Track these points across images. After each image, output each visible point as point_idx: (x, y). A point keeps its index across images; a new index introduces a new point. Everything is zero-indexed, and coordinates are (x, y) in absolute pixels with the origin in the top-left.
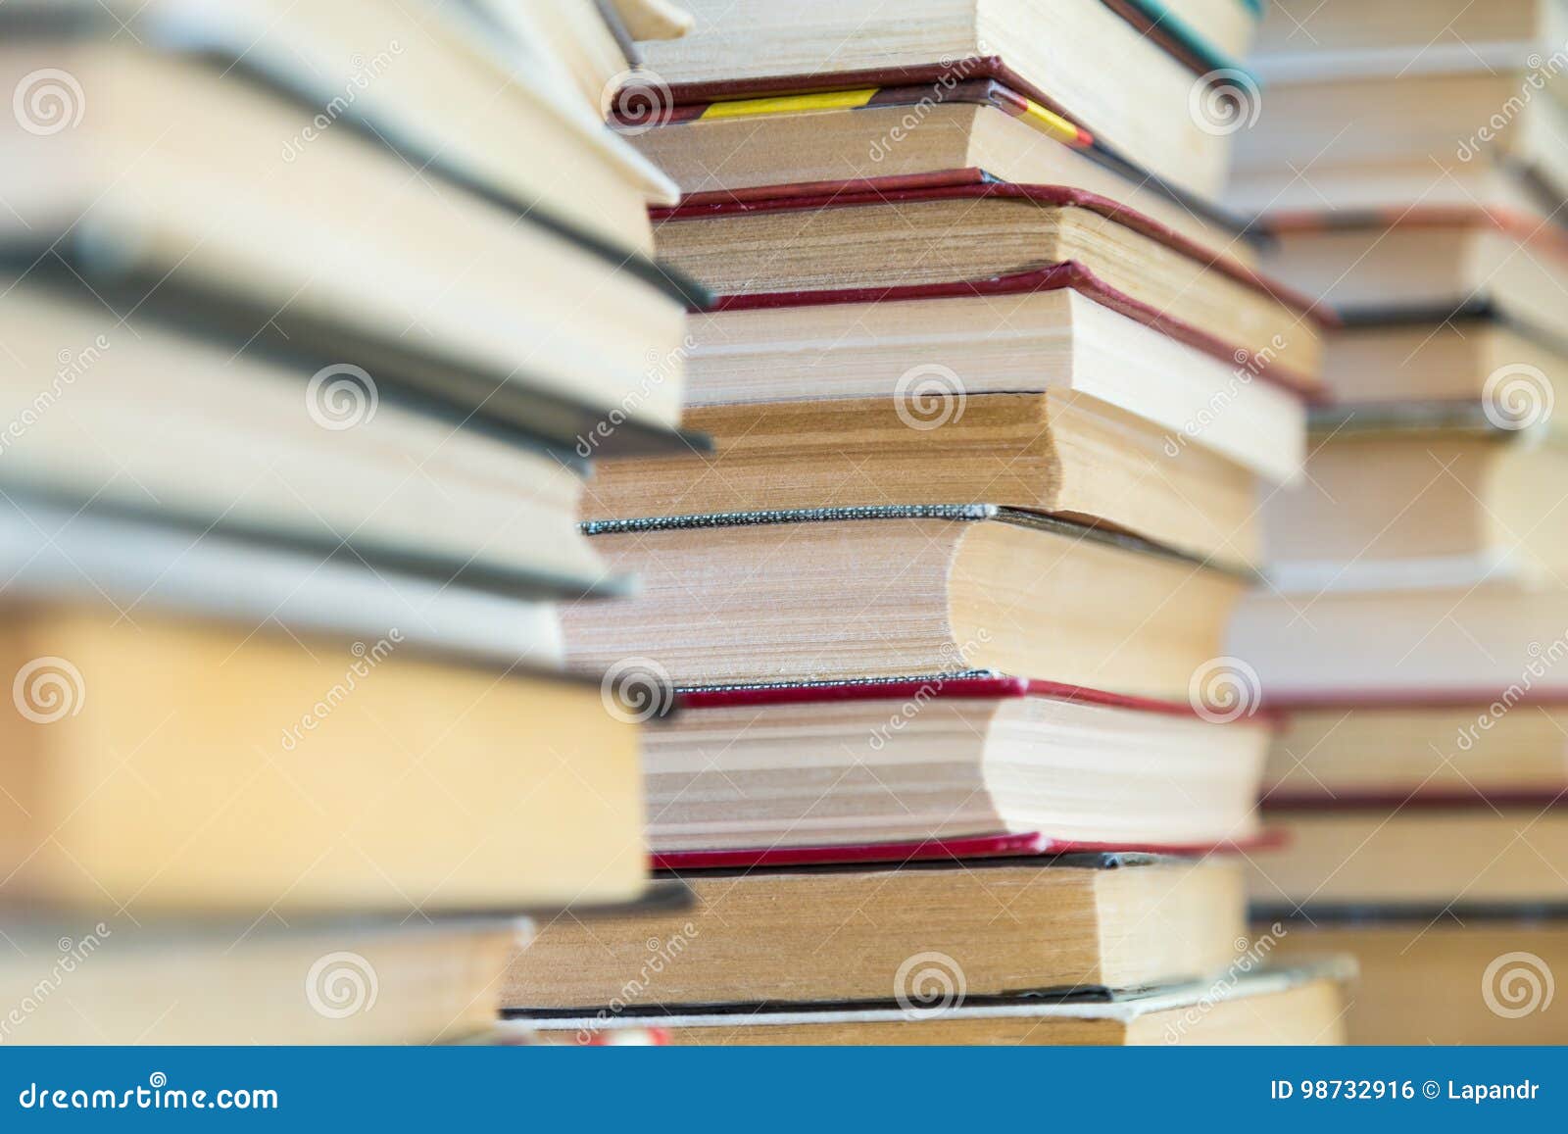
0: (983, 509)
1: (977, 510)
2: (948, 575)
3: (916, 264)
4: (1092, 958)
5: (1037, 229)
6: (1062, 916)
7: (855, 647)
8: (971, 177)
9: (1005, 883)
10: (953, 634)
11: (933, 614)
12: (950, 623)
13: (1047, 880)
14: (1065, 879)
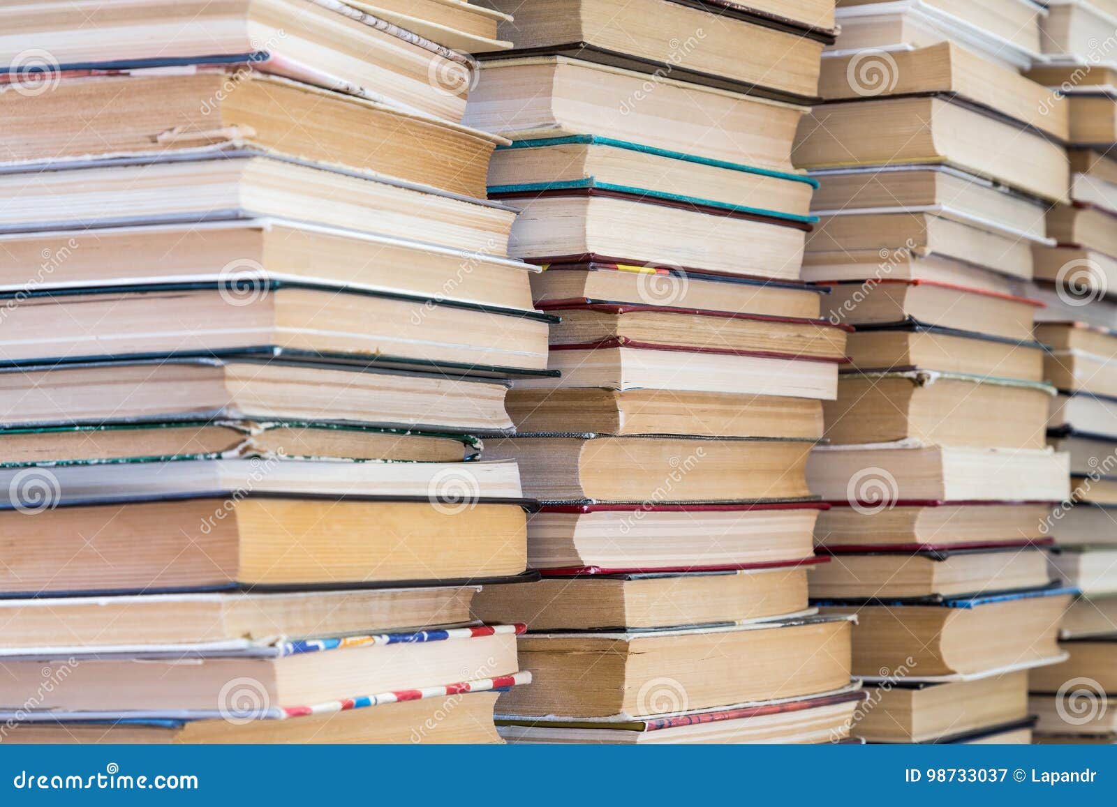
0: (589, 435)
1: (587, 436)
2: (579, 460)
3: (567, 335)
4: (622, 615)
5: (610, 322)
6: (612, 598)
7: (545, 488)
8: (583, 301)
9: (591, 585)
10: (581, 484)
11: (573, 476)
12: (580, 480)
13: (606, 584)
14: (613, 584)
